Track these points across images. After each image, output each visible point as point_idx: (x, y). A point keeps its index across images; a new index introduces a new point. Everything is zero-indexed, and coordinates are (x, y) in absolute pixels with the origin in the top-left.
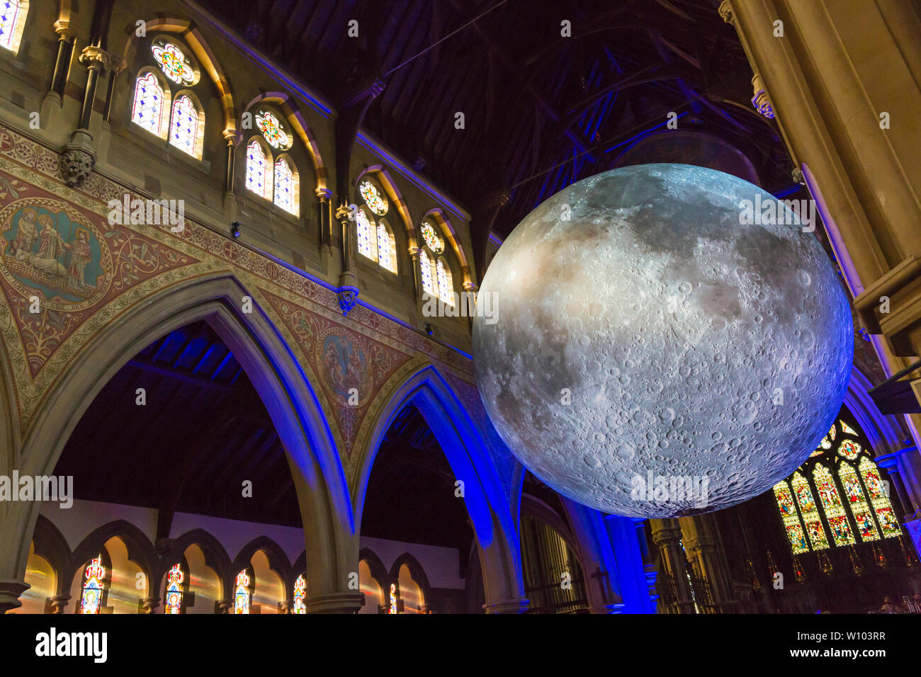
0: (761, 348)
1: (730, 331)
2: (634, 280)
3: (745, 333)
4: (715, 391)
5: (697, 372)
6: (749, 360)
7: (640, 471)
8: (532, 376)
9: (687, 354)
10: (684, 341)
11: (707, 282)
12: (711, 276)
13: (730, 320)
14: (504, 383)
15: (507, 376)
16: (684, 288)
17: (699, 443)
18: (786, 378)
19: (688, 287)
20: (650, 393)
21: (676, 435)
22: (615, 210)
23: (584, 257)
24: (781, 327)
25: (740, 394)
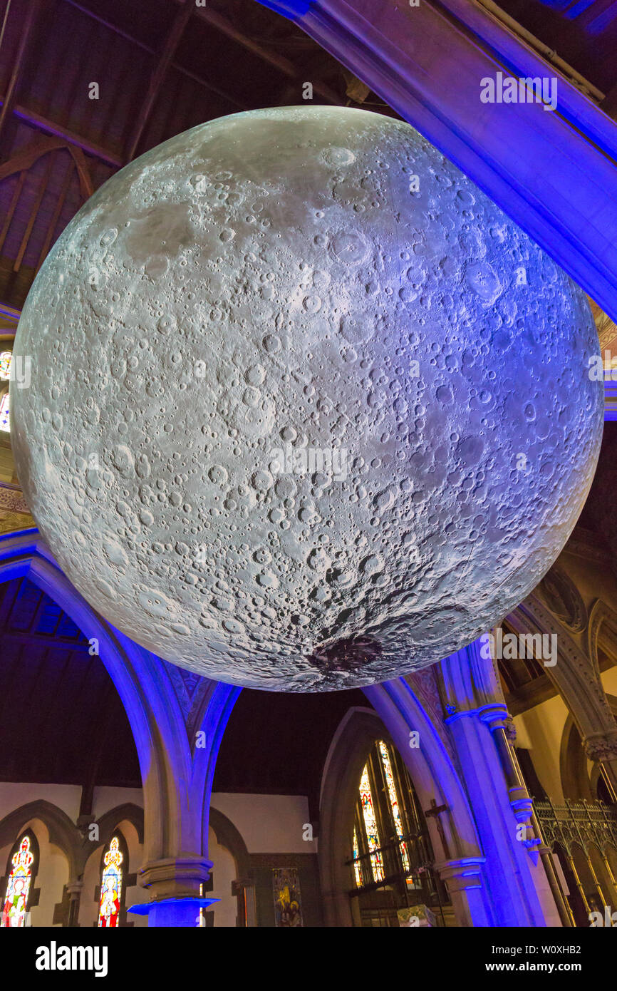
0: (239, 282)
1: (175, 272)
4: (176, 386)
5: (136, 362)
6: (219, 311)
7: (155, 584)
9: (116, 338)
10: (108, 318)
11: (141, 215)
12: (147, 204)
13: (174, 255)
16: (107, 239)
17: (196, 498)
18: (313, 325)
19: (112, 235)
20: (88, 429)
21: (152, 494)
24: (277, 236)
25: (222, 377)
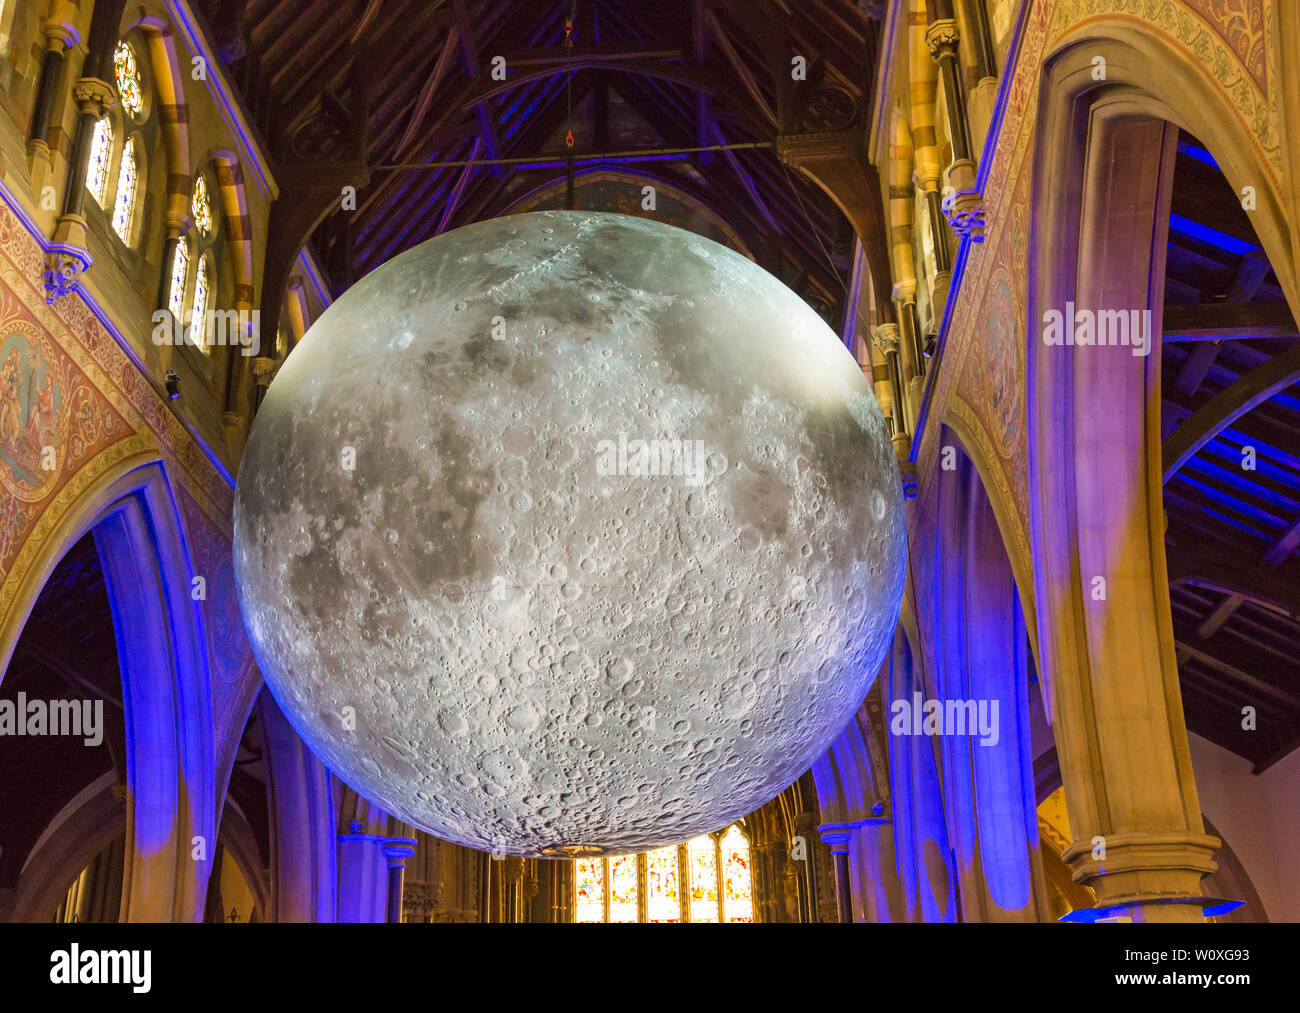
1: (762, 557)
2: (639, 422)
3: (782, 567)
4: (709, 650)
5: (692, 610)
6: (773, 614)
7: (532, 758)
8: (394, 537)
9: (688, 576)
10: (690, 552)
11: (752, 465)
12: (759, 456)
13: (767, 539)
14: (326, 536)
15: (339, 524)
16: (715, 464)
18: (812, 658)
19: (721, 464)
20: (605, 625)
21: (620, 709)
22: (630, 289)
23: (560, 352)
24: (831, 573)
25: (743, 665)
